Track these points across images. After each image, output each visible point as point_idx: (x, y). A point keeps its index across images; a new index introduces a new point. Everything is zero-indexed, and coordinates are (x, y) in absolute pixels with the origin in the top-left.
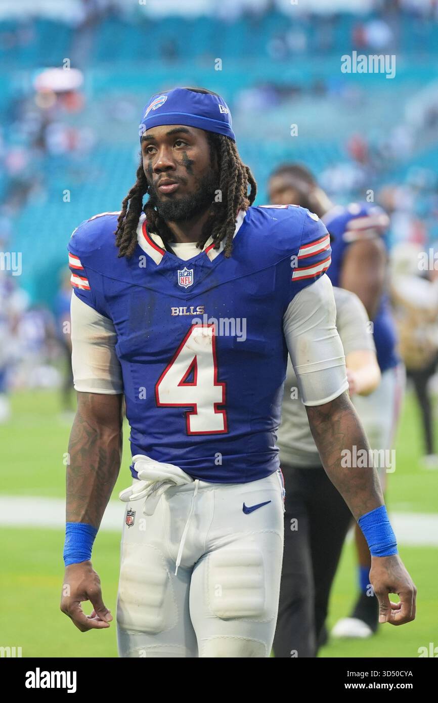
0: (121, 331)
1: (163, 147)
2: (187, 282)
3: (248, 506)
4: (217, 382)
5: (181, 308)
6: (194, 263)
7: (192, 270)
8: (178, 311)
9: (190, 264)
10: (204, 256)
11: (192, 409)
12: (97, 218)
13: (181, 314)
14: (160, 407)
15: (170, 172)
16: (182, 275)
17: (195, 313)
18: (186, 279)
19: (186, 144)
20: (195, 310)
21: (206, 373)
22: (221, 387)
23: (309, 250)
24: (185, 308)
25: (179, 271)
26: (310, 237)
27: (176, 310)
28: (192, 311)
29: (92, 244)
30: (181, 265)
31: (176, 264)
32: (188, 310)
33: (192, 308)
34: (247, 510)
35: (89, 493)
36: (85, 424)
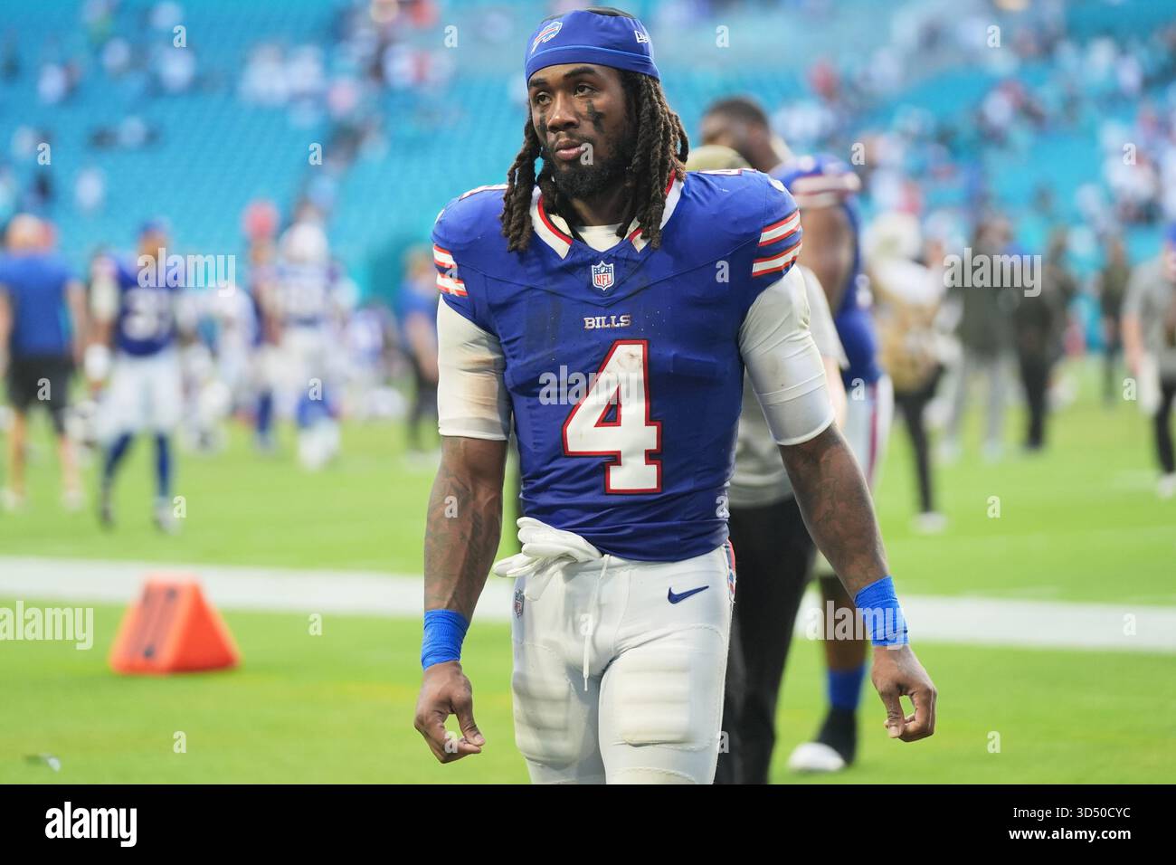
0: (513, 353)
1: (559, 95)
2: (606, 281)
3: (676, 592)
4: (650, 420)
5: (598, 319)
6: (614, 255)
7: (612, 265)
8: (594, 323)
9: (609, 257)
10: (627, 245)
11: (615, 458)
12: (471, 195)
13: (598, 326)
14: (569, 457)
15: (571, 130)
16: (598, 272)
17: (618, 325)
18: (604, 278)
19: (592, 89)
20: (617, 321)
21: (634, 409)
22: (655, 428)
23: (776, 232)
24: (604, 318)
25: (593, 266)
26: (775, 214)
27: (590, 321)
28: (613, 322)
29: (469, 233)
30: (596, 257)
31: (590, 257)
32: (608, 321)
33: (613, 318)
34: (674, 598)
35: (457, 571)
36: (453, 479)
